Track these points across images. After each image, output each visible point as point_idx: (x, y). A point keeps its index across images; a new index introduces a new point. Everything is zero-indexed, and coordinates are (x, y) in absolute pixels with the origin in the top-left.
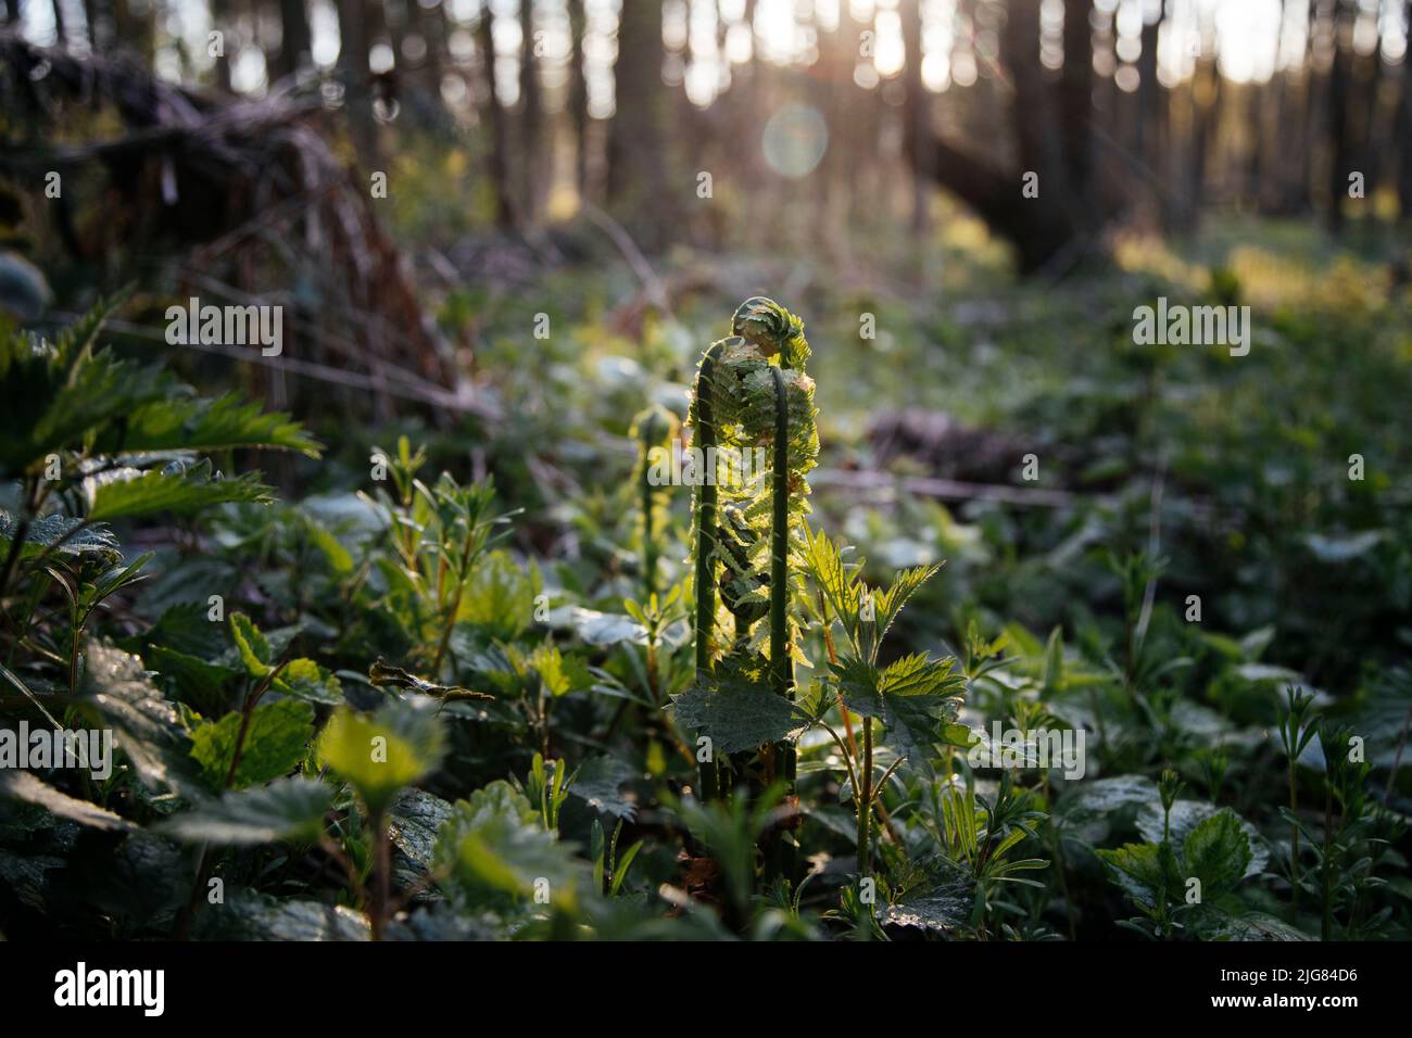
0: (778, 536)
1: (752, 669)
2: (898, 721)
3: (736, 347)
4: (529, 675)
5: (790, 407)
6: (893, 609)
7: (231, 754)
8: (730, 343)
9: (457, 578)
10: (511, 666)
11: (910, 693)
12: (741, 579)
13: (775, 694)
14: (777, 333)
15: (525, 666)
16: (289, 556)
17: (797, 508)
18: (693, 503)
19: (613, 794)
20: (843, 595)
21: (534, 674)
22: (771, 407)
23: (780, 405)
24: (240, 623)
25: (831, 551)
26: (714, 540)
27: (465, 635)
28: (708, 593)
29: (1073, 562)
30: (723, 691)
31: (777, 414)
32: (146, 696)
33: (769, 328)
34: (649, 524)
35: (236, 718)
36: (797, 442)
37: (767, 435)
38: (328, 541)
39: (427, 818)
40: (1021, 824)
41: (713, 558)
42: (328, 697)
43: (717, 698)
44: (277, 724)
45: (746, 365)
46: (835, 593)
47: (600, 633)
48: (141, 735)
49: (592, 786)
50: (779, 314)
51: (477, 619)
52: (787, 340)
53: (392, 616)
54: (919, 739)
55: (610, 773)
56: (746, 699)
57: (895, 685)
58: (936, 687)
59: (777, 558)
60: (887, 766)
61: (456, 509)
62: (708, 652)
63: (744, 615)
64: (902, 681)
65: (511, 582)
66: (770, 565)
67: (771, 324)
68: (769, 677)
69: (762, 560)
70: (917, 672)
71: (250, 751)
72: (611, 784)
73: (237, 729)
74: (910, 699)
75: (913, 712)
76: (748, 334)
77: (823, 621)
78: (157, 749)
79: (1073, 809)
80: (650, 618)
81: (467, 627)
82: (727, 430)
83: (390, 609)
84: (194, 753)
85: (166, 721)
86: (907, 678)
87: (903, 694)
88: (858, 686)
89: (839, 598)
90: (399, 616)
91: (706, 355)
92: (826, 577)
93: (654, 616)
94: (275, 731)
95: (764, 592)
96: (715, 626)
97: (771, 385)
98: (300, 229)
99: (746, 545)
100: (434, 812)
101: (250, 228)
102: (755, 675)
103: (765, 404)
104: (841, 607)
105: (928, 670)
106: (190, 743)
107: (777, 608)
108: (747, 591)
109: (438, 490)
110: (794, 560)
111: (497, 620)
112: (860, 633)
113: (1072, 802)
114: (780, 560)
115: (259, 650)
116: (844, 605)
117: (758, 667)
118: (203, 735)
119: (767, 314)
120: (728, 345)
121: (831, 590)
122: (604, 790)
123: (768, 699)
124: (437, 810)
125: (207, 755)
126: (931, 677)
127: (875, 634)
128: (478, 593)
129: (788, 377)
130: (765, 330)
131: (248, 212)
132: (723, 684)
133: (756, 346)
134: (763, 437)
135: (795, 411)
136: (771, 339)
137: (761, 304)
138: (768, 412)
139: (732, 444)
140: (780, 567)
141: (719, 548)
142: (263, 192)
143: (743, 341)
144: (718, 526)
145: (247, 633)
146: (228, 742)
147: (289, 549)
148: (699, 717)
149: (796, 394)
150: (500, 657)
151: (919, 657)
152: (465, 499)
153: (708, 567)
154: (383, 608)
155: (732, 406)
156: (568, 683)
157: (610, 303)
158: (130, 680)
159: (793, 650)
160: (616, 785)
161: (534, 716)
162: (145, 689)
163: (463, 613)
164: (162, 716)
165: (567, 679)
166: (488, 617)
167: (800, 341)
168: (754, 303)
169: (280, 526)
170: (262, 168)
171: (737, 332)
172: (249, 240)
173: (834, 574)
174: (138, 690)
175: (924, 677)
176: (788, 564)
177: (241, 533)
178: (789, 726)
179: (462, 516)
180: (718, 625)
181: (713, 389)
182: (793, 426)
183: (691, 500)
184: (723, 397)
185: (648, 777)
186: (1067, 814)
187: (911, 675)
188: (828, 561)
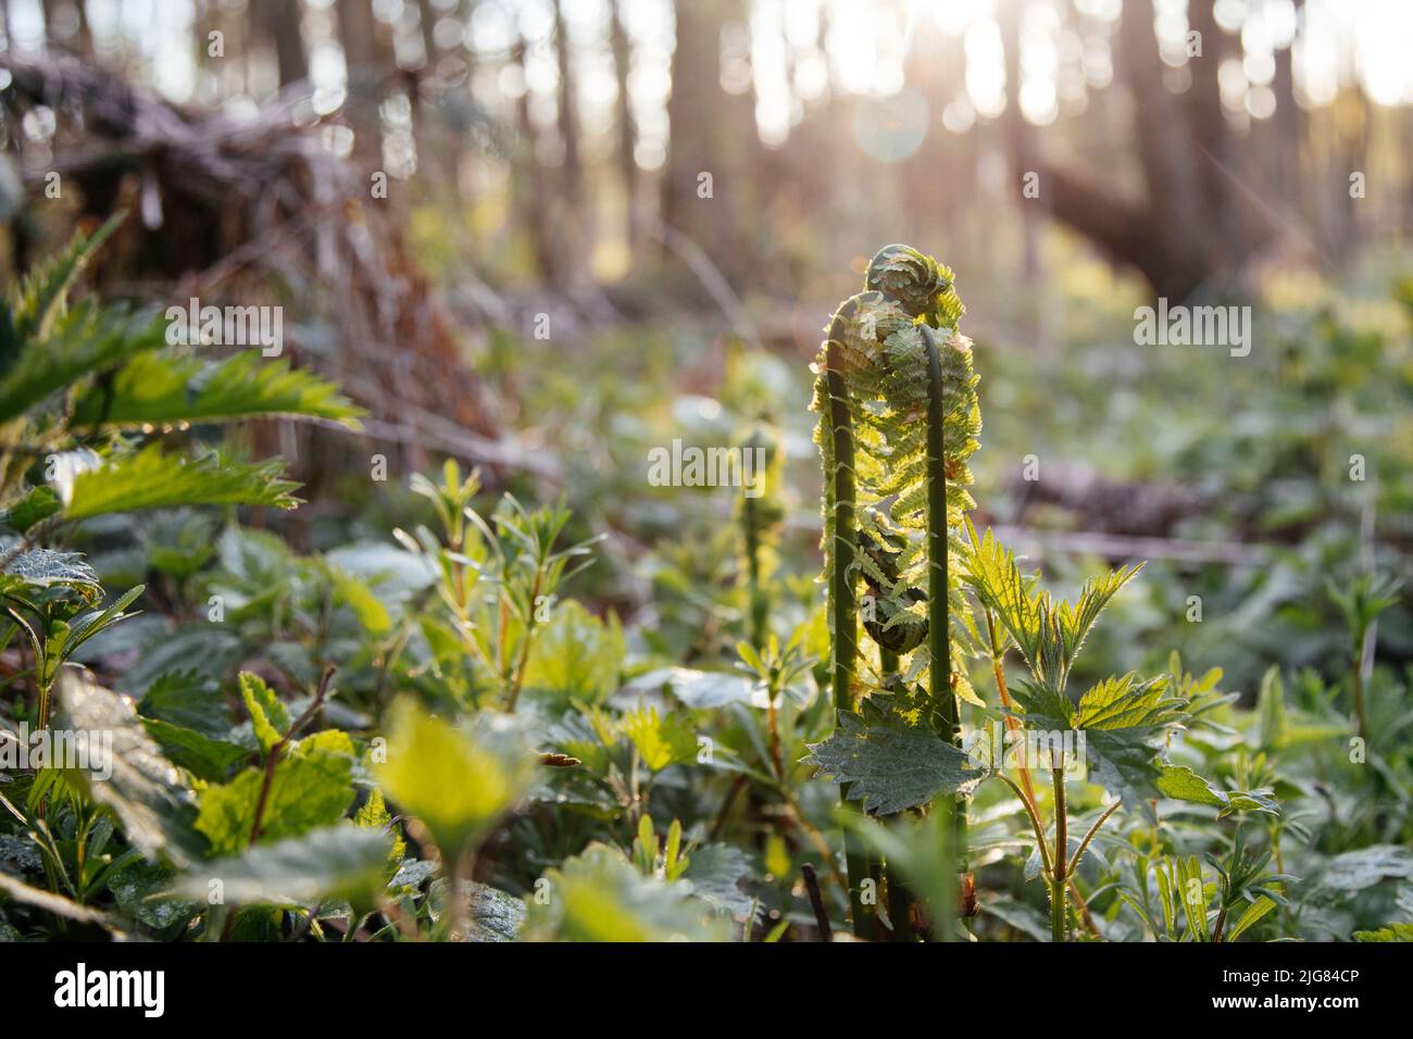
0: (936, 536)
1: (909, 709)
2: (1103, 759)
3: (874, 303)
4: (619, 744)
5: (945, 373)
6: (1084, 625)
7: (247, 828)
8: (864, 298)
9: (523, 626)
10: (594, 735)
11: (1115, 726)
12: (889, 598)
13: (940, 741)
14: (920, 286)
15: (613, 732)
16: (309, 621)
17: (958, 502)
18: (823, 508)
19: (732, 890)
20: (1020, 610)
21: (625, 744)
22: (921, 373)
23: (932, 369)
24: (252, 685)
25: (1002, 556)
26: (854, 548)
27: (534, 703)
28: (849, 617)
29: (1260, 624)
30: (873, 738)
31: (929, 381)
32: (137, 747)
33: (913, 281)
34: (754, 568)
35: (253, 778)
36: (954, 417)
37: (917, 409)
38: (358, 593)
39: (499, 920)
40: (1267, 890)
41: (853, 572)
42: (365, 777)
43: (867, 747)
44: (309, 786)
45: (887, 325)
46: (1010, 608)
47: (704, 694)
48: (133, 796)
49: (705, 883)
50: (924, 262)
51: (548, 685)
52: (934, 295)
53: (441, 683)
54: (1133, 777)
55: (726, 866)
56: (904, 747)
57: (1095, 716)
58: (1147, 716)
59: (935, 565)
60: (1082, 836)
61: (521, 540)
62: (850, 693)
63: (893, 642)
64: (1103, 711)
65: (589, 637)
66: (928, 574)
67: (915, 275)
68: (932, 719)
69: (915, 571)
70: (1121, 700)
71: (272, 824)
72: (729, 878)
73: (256, 795)
74: (1117, 732)
75: (1121, 747)
76: (887, 288)
77: (992, 653)
78: (153, 816)
79: (1312, 891)
80: (770, 665)
81: (537, 693)
82: (867, 407)
83: (439, 675)
84: (200, 825)
85: (163, 781)
86: (1109, 707)
87: (1105, 728)
88: (1047, 719)
89: (1015, 615)
90: (451, 682)
91: (835, 316)
92: (997, 589)
93: (775, 662)
94: (305, 795)
95: (920, 610)
96: (858, 659)
97: (919, 346)
98: (311, 254)
99: (895, 550)
100: (507, 913)
101: (250, 251)
102: (913, 716)
103: (914, 370)
104: (1018, 626)
105: (1135, 696)
106: (193, 812)
107: (937, 633)
108: (897, 611)
109: (497, 518)
110: (956, 567)
111: (573, 684)
112: (1043, 657)
113: (1312, 882)
114: (940, 567)
115: (276, 719)
116: (1022, 623)
117: (917, 706)
118: (210, 801)
119: (909, 262)
120: (863, 302)
121: (1004, 605)
122: (719, 887)
123: (930, 747)
124: (510, 910)
125: (217, 828)
126: (1137, 705)
127: (1061, 658)
128: (547, 651)
129: (940, 337)
130: (908, 282)
131: (246, 235)
132: (873, 729)
133: (898, 302)
134: (912, 411)
135: (951, 378)
136: (915, 294)
137: (900, 252)
138: (917, 380)
139: (872, 424)
140: (939, 577)
141: (862, 560)
142: (265, 211)
143: (881, 296)
144: (858, 530)
145: (263, 700)
146: (244, 811)
147: (308, 609)
148: (845, 770)
149: (951, 357)
150: (579, 726)
151: (1122, 681)
152: (533, 527)
153: (847, 583)
154: (430, 673)
155: (872, 376)
156: (668, 752)
157: (676, 362)
158: (117, 726)
159: (958, 685)
160: (735, 880)
161: (627, 799)
162: (136, 738)
163: (531, 678)
164: (158, 774)
165: (668, 746)
166: (562, 682)
167: (949, 298)
168: (892, 251)
169: (296, 583)
170: (263, 185)
171: (872, 287)
172: (248, 266)
173: (1007, 584)
174: (130, 740)
175: (1130, 704)
176: (949, 573)
177: (247, 592)
178: (960, 777)
179: (527, 552)
180: (863, 657)
181: (847, 356)
182: (949, 397)
183: (821, 503)
184: (859, 365)
185: (769, 878)
186: (1306, 897)
187: (1114, 704)
188: (999, 569)
